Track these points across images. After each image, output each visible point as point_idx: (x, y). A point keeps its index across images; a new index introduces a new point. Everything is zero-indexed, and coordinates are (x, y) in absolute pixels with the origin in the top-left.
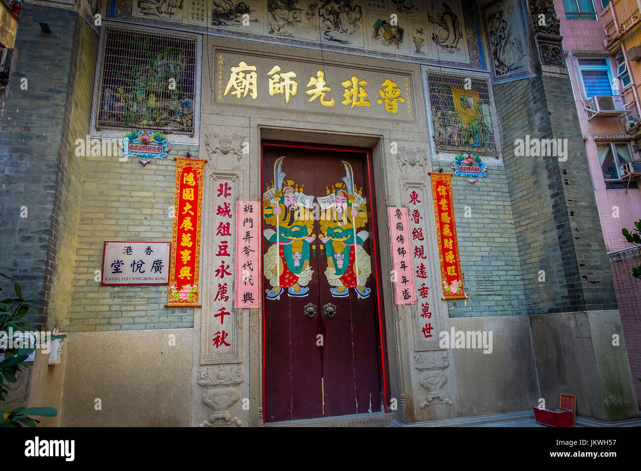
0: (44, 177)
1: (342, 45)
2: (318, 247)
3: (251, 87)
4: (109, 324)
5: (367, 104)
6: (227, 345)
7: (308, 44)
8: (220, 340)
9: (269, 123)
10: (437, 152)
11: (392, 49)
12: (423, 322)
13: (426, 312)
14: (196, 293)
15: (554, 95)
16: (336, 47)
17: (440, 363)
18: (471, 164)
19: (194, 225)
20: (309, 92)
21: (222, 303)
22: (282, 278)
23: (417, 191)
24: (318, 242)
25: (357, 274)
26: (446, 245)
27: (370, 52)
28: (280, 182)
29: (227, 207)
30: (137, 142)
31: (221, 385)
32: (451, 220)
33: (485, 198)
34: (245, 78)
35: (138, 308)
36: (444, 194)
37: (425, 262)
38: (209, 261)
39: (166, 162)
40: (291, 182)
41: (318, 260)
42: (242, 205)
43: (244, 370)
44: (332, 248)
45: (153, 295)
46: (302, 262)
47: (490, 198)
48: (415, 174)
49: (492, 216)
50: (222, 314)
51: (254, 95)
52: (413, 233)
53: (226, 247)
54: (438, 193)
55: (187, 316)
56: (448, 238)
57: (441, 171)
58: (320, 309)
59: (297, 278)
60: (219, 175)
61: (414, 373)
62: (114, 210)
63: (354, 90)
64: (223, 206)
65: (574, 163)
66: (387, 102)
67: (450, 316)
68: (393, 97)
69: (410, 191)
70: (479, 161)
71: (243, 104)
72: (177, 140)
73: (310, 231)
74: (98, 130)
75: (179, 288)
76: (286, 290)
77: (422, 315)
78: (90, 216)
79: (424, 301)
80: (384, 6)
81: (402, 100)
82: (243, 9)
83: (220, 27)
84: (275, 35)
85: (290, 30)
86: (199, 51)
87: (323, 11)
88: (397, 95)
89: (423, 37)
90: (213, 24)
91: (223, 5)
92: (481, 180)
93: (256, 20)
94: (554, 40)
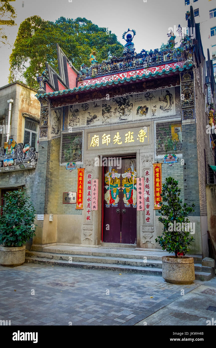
0: (44, 182)
1: (125, 121)
2: (121, 191)
3: (97, 143)
4: (65, 213)
5: (133, 141)
6: (90, 220)
7: (114, 124)
8: (88, 218)
9: (101, 154)
10: (157, 155)
11: (144, 117)
12: (147, 216)
13: (148, 213)
14: (82, 206)
15: (186, 133)
16: (123, 122)
17: (151, 231)
18: (171, 158)
19: (82, 187)
20: (114, 141)
21: (89, 209)
22: (110, 201)
23: (148, 171)
24: (121, 189)
25: (133, 199)
26: (157, 190)
27: (135, 121)
28: (111, 170)
29: (90, 181)
30: (69, 165)
31: (88, 230)
32: (160, 181)
33: (176, 171)
34: (96, 140)
35: (70, 209)
36: (158, 171)
37: (149, 196)
38: (85, 197)
39: (76, 170)
40: (114, 170)
41: (121, 195)
42: (93, 181)
43: (93, 227)
44: (126, 191)
45: (73, 206)
46: (116, 196)
47: (178, 171)
48: (147, 165)
49: (178, 178)
50: (89, 211)
51: (98, 145)
52: (146, 186)
53: (90, 193)
54: (155, 171)
55: (80, 211)
56: (158, 187)
57: (158, 162)
58: (121, 211)
59: (115, 201)
60: (88, 172)
61: (141, 232)
62: (65, 184)
63: (129, 137)
64: (89, 181)
65: (190, 160)
66: (140, 138)
67: (156, 215)
68: (143, 136)
69: (146, 171)
70: (175, 157)
71: (95, 149)
72: (78, 163)
73: (119, 185)
74: (61, 163)
75: (79, 204)
76: (111, 204)
77: (147, 214)
78: (60, 186)
79: (148, 209)
80: (141, 101)
81: (146, 137)
82: (95, 117)
83: (89, 125)
84: (104, 124)
85: (108, 120)
86: (83, 135)
87: (119, 110)
88: (144, 135)
89: (156, 108)
90: (87, 125)
91: (90, 117)
92: (175, 164)
93: (99, 120)
94: (191, 107)
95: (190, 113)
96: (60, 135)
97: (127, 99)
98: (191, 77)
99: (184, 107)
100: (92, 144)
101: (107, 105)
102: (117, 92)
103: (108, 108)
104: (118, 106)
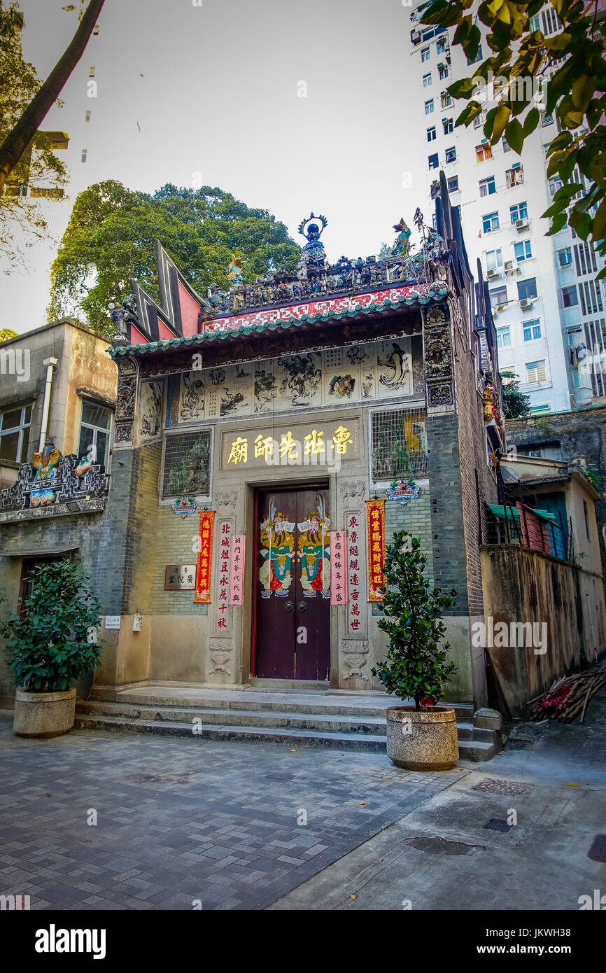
0: (122, 541)
1: (305, 407)
2: (296, 561)
3: (243, 454)
4: (169, 611)
6: (225, 626)
7: (280, 413)
8: (221, 623)
9: (251, 480)
10: (375, 483)
11: (345, 400)
12: (353, 618)
13: (355, 611)
14: (209, 595)
15: (436, 434)
16: (301, 410)
17: (362, 650)
18: (404, 489)
19: (208, 554)
21: (223, 601)
22: (272, 584)
23: (356, 517)
24: (296, 557)
25: (323, 580)
26: (375, 559)
27: (325, 407)
28: (273, 515)
29: (227, 540)
30: (180, 504)
31: (220, 650)
32: (381, 538)
33: (416, 516)
34: (240, 449)
35: (182, 603)
36: (377, 517)
37: (357, 572)
38: (216, 574)
39: (195, 515)
40: (280, 514)
41: (296, 570)
42: (234, 538)
43: (233, 642)
44: (306, 561)
45: (188, 596)
46: (285, 572)
47: (420, 516)
48: (354, 503)
49: (420, 532)
50: (223, 608)
51: (245, 460)
52: (350, 550)
53: (226, 566)
54: (371, 516)
55: (204, 608)
56: (377, 553)
57: (376, 498)
58: (295, 606)
59: (281, 583)
60: (222, 520)
61: (340, 654)
62: (170, 547)
64: (225, 540)
65: (446, 492)
67: (373, 615)
68: (344, 440)
69: (350, 518)
70: (413, 485)
71: (239, 469)
72: (201, 500)
73: (291, 549)
74: (163, 500)
75: (200, 592)
76: (274, 592)
77: (352, 613)
78: (160, 551)
79: (354, 602)
80: (339, 364)
81: (351, 442)
82: (239, 399)
83: (225, 416)
84: (258, 413)
85: (269, 405)
86: (212, 437)
87: (292, 383)
88: (347, 437)
89: (372, 381)
90: (221, 415)
91: (227, 399)
92: (413, 501)
93: (247, 404)
94: (445, 380)
95: (444, 393)
96: (161, 437)
97: (309, 360)
98: (443, 317)
99: (431, 379)
100: (233, 458)
101: (266, 373)
102: (288, 345)
103: (267, 378)
104: (290, 374)
